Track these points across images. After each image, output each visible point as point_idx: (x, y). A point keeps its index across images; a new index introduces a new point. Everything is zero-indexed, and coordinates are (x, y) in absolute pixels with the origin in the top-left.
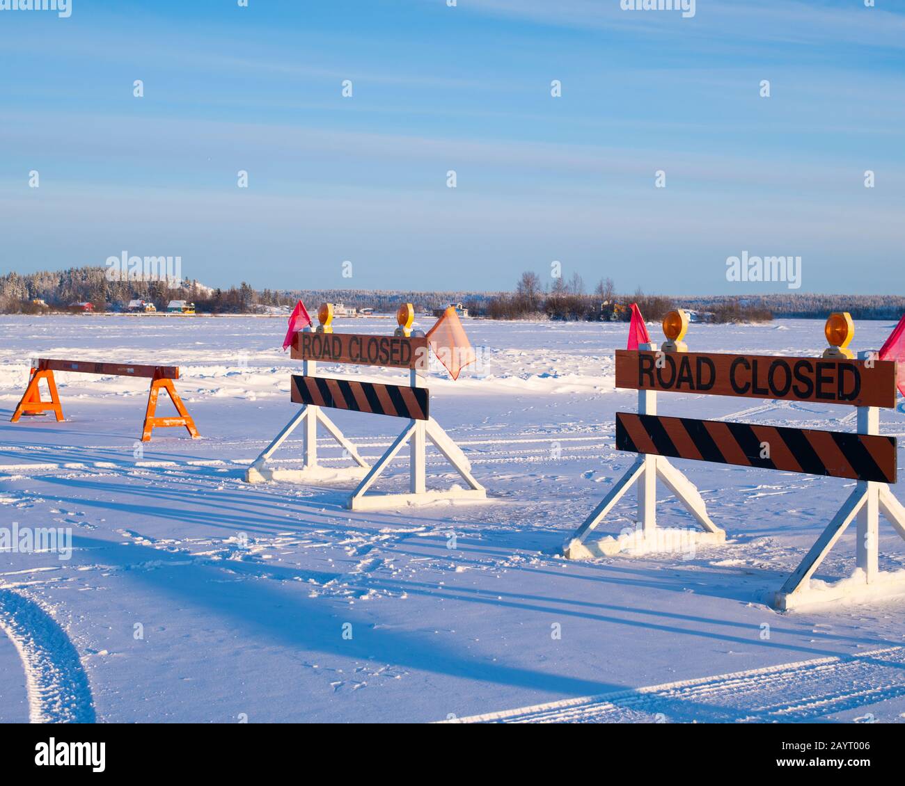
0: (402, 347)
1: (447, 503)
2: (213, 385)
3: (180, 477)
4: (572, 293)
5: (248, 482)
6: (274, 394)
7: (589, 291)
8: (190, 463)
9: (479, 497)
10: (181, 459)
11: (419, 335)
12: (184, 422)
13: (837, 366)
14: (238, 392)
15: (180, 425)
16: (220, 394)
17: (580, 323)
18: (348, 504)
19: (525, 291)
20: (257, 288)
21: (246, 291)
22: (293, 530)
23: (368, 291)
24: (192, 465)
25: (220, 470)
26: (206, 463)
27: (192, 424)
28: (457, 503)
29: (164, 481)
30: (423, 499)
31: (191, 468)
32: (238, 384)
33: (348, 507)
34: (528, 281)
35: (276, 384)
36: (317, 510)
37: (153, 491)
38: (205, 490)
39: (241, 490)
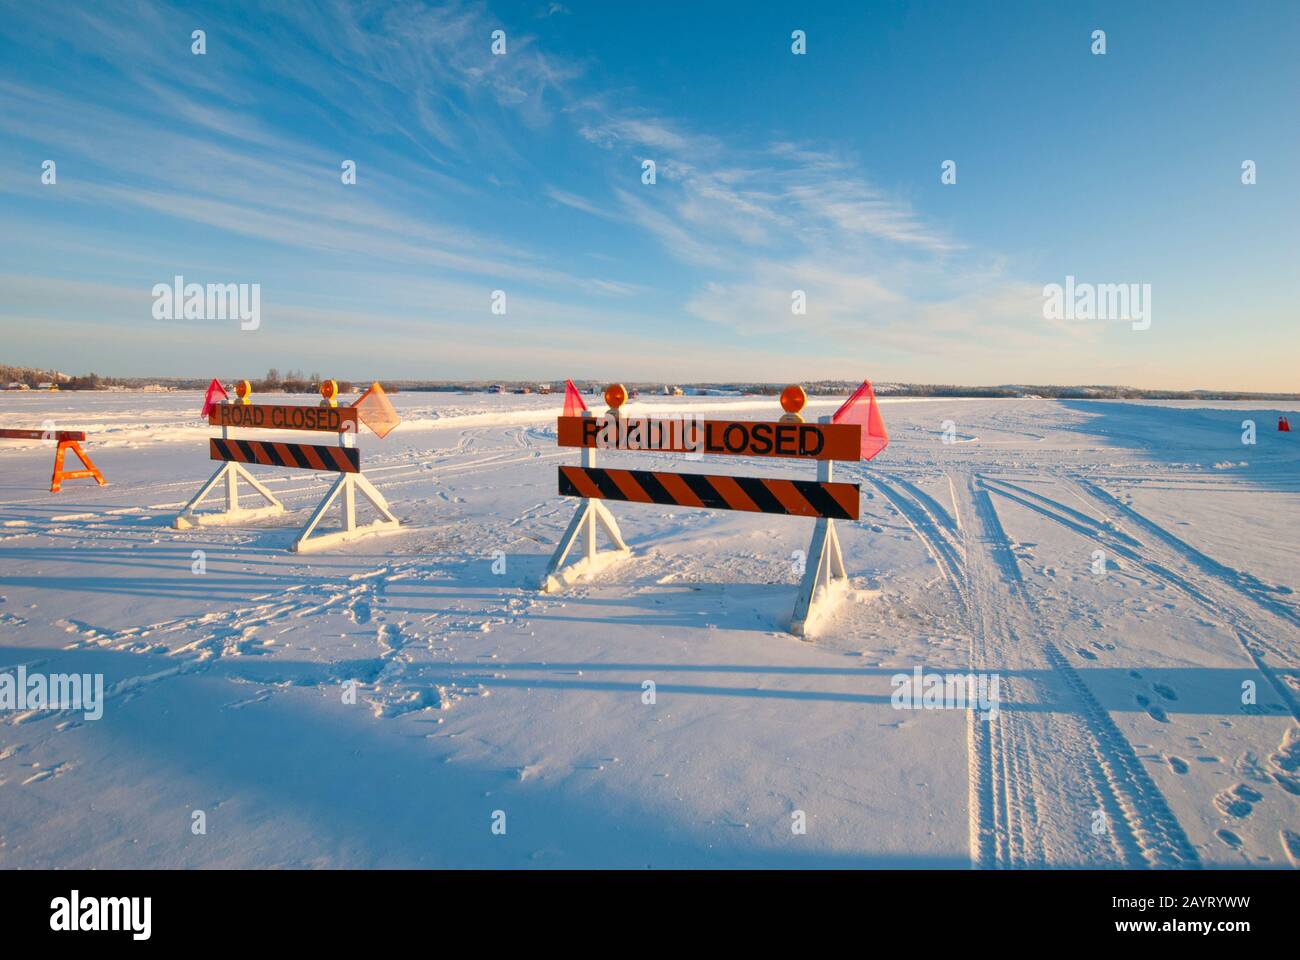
0: (330, 415)
1: (373, 535)
2: (100, 438)
3: (106, 530)
4: (298, 379)
5: (177, 528)
6: (151, 443)
7: (306, 378)
8: (109, 513)
9: (394, 528)
10: (98, 508)
11: (346, 406)
12: (91, 474)
13: (798, 428)
14: (123, 443)
15: (88, 476)
16: (107, 445)
17: (303, 394)
18: (293, 547)
19: (271, 378)
20: (102, 376)
21: (94, 378)
22: (267, 591)
23: (174, 378)
24: (112, 515)
25: (144, 518)
26: (126, 511)
27: (100, 475)
28: (381, 534)
29: (90, 538)
30: (354, 534)
31: (112, 518)
32: (120, 437)
33: (292, 549)
34: (273, 373)
35: (151, 436)
36: (266, 558)
37: (82, 554)
38: (141, 545)
39: (177, 541)
